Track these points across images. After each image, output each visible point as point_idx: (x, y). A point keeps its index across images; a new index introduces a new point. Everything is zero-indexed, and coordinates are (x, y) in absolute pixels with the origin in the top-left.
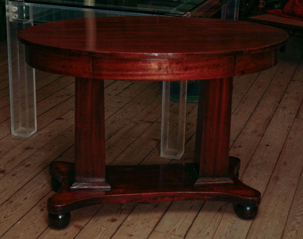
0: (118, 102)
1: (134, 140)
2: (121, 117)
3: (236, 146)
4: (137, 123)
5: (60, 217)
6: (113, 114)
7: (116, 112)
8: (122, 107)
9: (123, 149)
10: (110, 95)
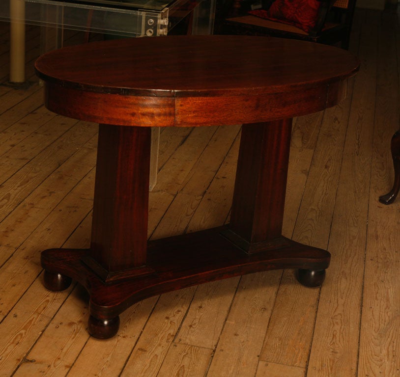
0: (62, 124)
1: (91, 168)
2: (69, 142)
3: (219, 177)
4: (91, 149)
5: (106, 323)
6: (58, 139)
7: (61, 136)
8: (69, 130)
9: (79, 179)
10: (49, 115)
